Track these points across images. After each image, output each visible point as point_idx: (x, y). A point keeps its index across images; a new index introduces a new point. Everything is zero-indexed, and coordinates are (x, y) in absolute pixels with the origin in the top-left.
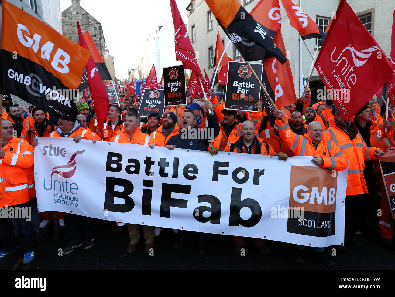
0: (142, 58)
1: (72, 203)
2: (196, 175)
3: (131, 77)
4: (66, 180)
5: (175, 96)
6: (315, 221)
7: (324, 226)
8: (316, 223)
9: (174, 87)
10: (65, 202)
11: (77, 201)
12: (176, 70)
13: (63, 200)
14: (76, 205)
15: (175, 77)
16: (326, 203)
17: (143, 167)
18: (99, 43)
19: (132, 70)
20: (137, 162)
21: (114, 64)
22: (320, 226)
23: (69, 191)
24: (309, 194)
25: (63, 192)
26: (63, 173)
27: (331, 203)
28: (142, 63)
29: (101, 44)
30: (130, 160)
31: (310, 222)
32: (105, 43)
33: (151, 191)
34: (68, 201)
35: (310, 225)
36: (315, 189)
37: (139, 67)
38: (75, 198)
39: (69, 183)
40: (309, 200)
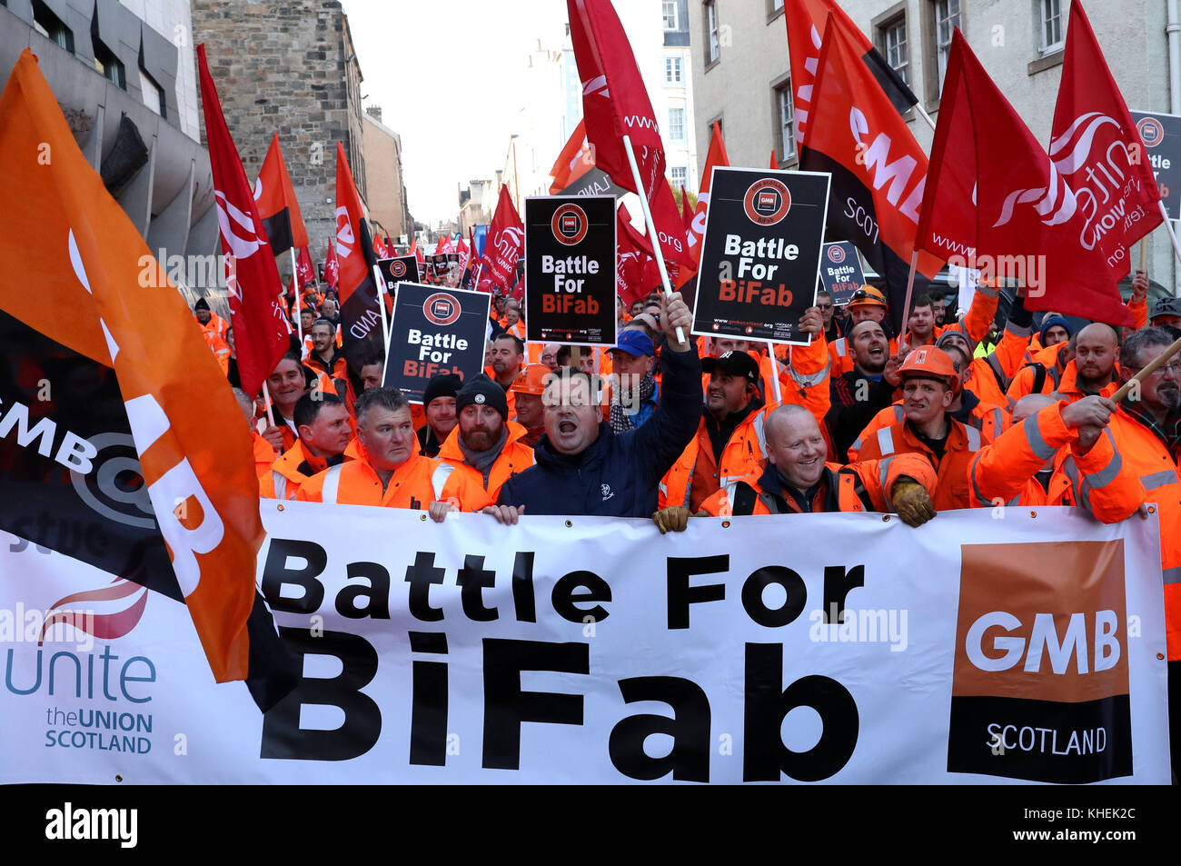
0: (513, 137)
1: (125, 738)
2: (604, 605)
3: (468, 212)
4: (108, 648)
5: (571, 309)
6: (1044, 730)
7: (1077, 746)
8: (1049, 736)
9: (568, 276)
10: (96, 739)
11: (149, 729)
12: (581, 214)
13: (85, 730)
14: (144, 746)
15: (574, 241)
16: (1083, 668)
17: (399, 593)
18: (336, 82)
19: (474, 183)
20: (378, 574)
21: (400, 164)
22: (1061, 747)
23: (114, 689)
24: (1022, 641)
25: (90, 696)
26: (97, 618)
27: (1102, 664)
28: (512, 155)
29: (343, 85)
30: (354, 570)
31: (1027, 734)
32: (362, 80)
33: (444, 666)
34: (107, 735)
35: (1027, 744)
36: (1044, 624)
37: (499, 172)
38: (140, 717)
39: (116, 658)
40: (1024, 659)
